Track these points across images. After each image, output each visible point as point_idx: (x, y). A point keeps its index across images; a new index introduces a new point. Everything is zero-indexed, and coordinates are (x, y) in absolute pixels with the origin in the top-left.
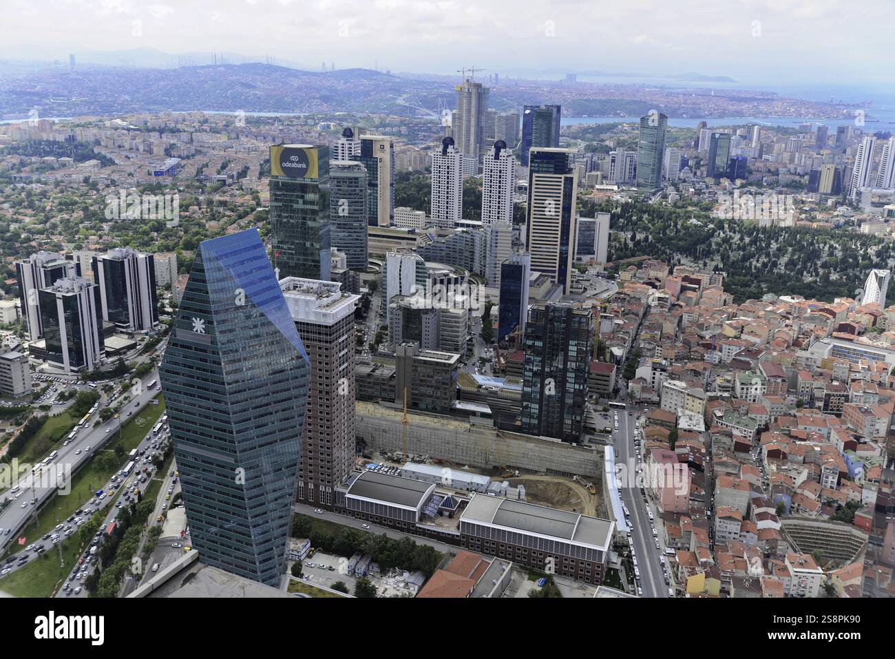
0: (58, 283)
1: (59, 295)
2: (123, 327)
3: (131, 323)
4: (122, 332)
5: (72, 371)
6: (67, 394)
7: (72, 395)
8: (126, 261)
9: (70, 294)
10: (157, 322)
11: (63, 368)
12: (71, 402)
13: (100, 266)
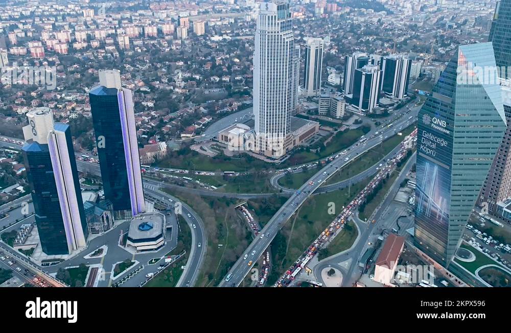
0: (365, 67)
1: (364, 73)
2: (388, 95)
3: (393, 94)
4: (388, 97)
5: (362, 111)
6: (359, 121)
7: (361, 122)
8: (398, 61)
9: (369, 73)
10: (406, 95)
11: (358, 109)
12: (359, 125)
13: (384, 62)
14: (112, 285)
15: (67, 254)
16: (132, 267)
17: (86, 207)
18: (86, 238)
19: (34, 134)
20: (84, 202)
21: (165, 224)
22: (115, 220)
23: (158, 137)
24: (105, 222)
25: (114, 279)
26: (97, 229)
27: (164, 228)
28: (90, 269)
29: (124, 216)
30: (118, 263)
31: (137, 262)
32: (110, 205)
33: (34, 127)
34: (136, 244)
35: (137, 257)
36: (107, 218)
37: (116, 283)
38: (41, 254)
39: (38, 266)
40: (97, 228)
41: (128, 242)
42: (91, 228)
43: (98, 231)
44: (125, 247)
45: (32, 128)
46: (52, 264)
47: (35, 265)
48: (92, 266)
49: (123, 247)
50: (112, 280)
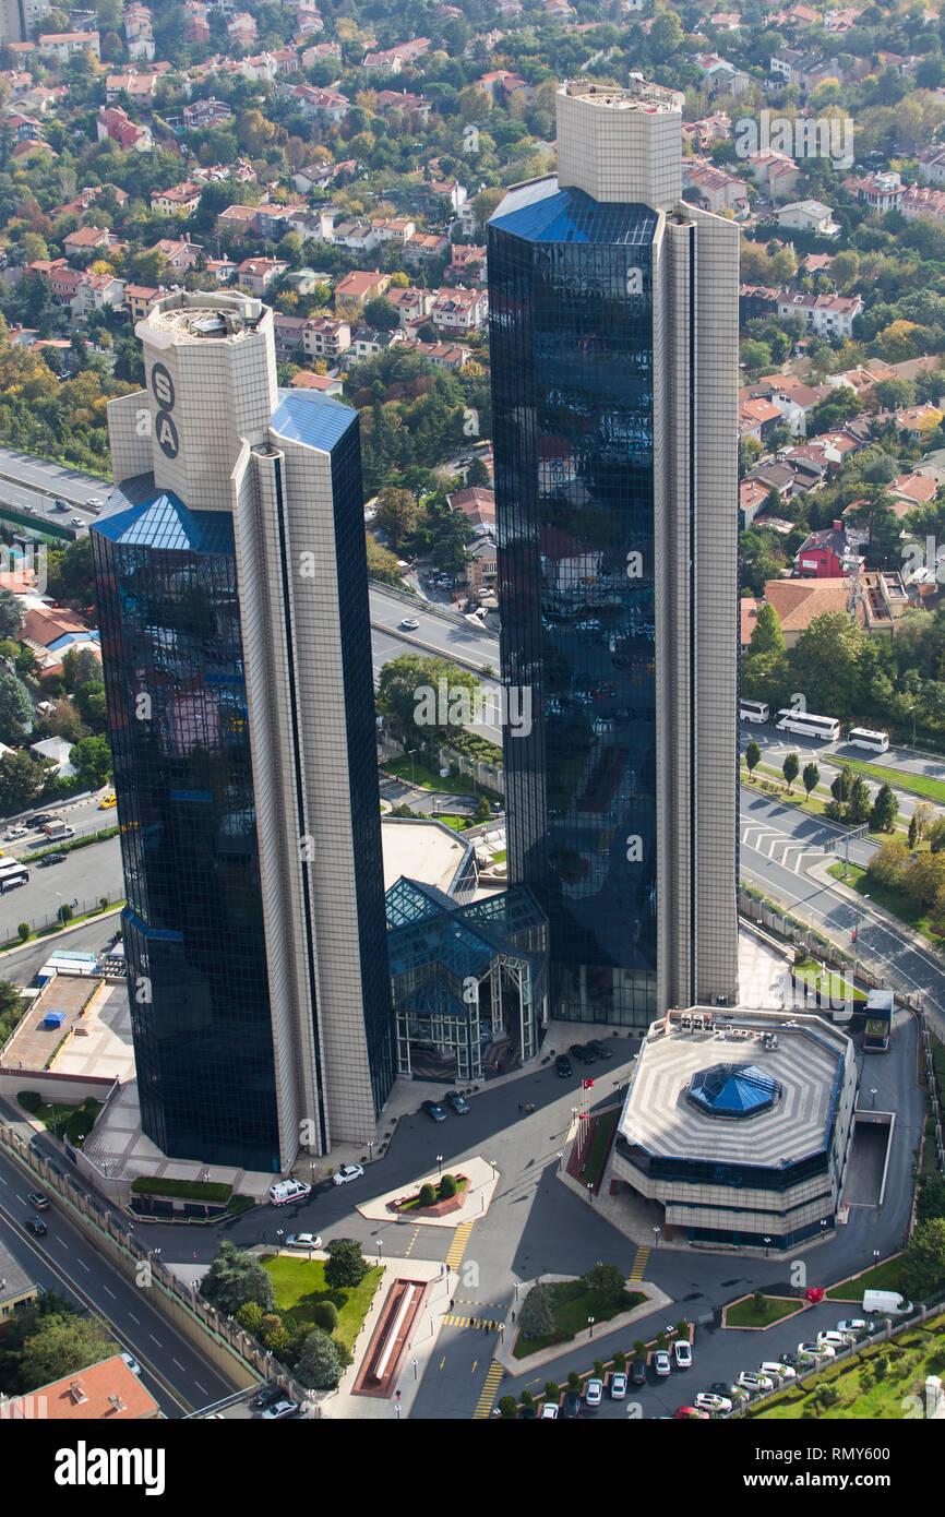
14: (503, 1404)
15: (270, 1170)
16: (622, 1320)
17: (399, 912)
18: (381, 1096)
19: (166, 447)
20: (389, 881)
21: (848, 1096)
22: (552, 1016)
23: (855, 537)
24: (497, 1019)
25: (519, 1367)
26: (446, 1057)
27: (845, 1121)
28: (387, 1280)
29: (610, 1006)
30: (547, 1278)
31: (659, 1299)
32: (532, 922)
33: (166, 408)
34: (665, 1190)
35: (658, 1267)
36: (511, 997)
37: (525, 1398)
38: (132, 1144)
39: (115, 1208)
40: (445, 1045)
41: (620, 1167)
42: (414, 1045)
43: (451, 1066)
44: (595, 1191)
45: (158, 408)
46: (189, 1211)
47: (100, 1201)
48: (396, 1268)
49: (582, 1191)
50: (506, 1375)
